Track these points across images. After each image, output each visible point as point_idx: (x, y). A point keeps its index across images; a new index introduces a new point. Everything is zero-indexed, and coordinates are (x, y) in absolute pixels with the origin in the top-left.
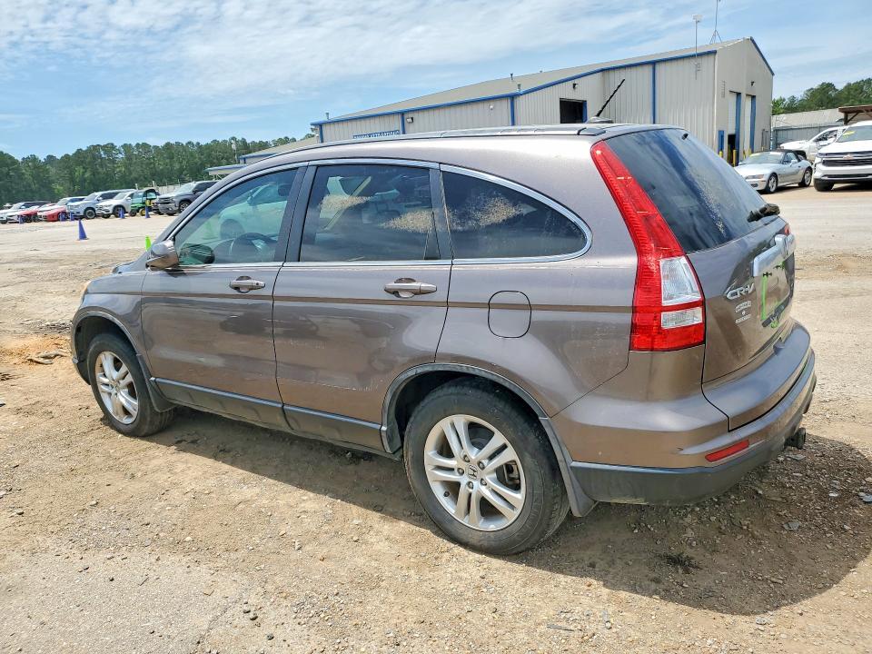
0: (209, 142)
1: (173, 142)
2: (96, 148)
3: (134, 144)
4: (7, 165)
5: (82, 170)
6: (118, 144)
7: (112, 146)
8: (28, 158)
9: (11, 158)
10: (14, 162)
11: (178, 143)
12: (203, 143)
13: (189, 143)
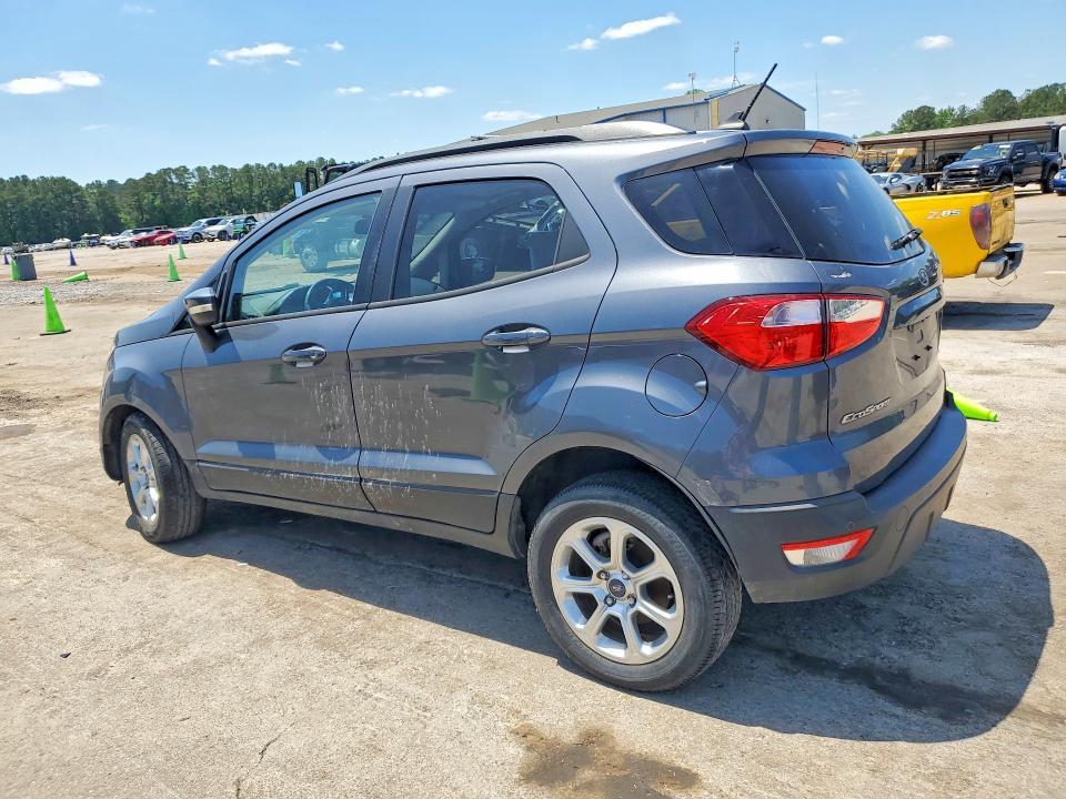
0: (293, 164)
1: (252, 163)
2: (166, 171)
3: (209, 167)
4: (70, 193)
5: (152, 197)
6: (191, 167)
7: (185, 170)
8: (93, 184)
9: (75, 184)
10: (78, 188)
11: (258, 166)
12: (286, 165)
13: (271, 164)
